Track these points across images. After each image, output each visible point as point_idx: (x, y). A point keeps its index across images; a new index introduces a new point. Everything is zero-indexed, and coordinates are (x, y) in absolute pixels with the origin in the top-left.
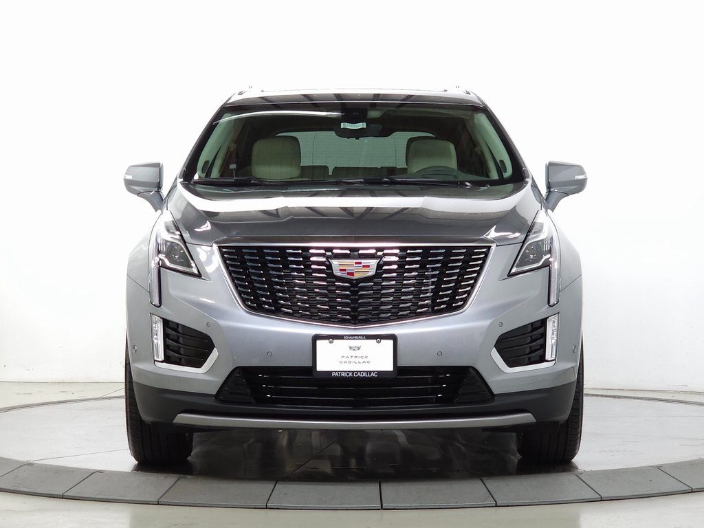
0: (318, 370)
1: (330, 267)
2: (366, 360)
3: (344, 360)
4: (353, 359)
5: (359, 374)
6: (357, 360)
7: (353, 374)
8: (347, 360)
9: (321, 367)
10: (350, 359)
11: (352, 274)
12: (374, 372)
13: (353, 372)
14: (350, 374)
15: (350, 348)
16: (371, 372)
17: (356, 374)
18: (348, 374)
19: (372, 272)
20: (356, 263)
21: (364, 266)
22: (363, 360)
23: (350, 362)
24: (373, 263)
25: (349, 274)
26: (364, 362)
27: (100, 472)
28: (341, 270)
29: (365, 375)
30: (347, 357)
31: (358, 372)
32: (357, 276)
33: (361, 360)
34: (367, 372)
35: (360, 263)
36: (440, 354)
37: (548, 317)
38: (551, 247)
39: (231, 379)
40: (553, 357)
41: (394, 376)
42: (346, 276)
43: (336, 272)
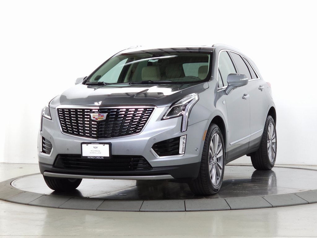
1: (90, 116)
2: (99, 152)
3: (92, 152)
4: (95, 152)
5: (97, 158)
6: (96, 152)
8: (93, 152)
9: (84, 155)
11: (97, 119)
14: (94, 157)
15: (94, 147)
16: (101, 157)
19: (104, 118)
23: (94, 153)
24: (105, 115)
25: (96, 119)
28: (93, 117)
29: (99, 158)
30: (93, 151)
32: (99, 120)
33: (98, 152)
35: (100, 115)
36: (128, 150)
37: (181, 136)
38: (185, 108)
39: (58, 159)
40: (184, 153)
41: (110, 158)
42: (95, 120)
43: (92, 118)
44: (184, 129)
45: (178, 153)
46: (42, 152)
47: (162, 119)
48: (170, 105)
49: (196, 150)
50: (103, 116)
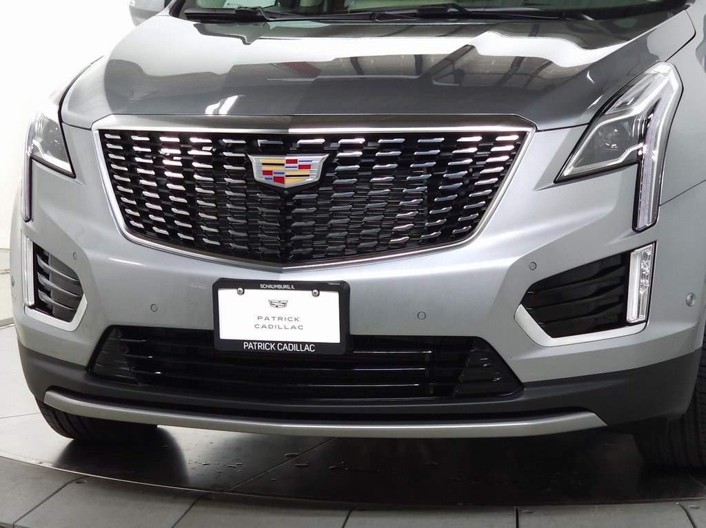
0: (221, 338)
2: (296, 324)
3: (261, 322)
4: (276, 322)
5: (285, 347)
6: (282, 324)
7: (276, 346)
8: (267, 323)
9: (226, 333)
10: (271, 322)
11: (281, 180)
12: (309, 344)
13: (277, 342)
14: (272, 346)
15: (271, 303)
16: (304, 344)
17: (281, 347)
18: (268, 346)
19: (313, 176)
20: (288, 162)
21: (301, 167)
22: (292, 324)
23: (271, 327)
24: (317, 160)
25: (276, 179)
26: (293, 327)
28: (265, 173)
29: (295, 348)
30: (267, 318)
31: (283, 343)
32: (289, 183)
33: (289, 325)
34: (298, 343)
35: (295, 161)
36: (421, 316)
37: (633, 250)
38: (646, 129)
39: (107, 344)
40: (643, 317)
41: (342, 351)
42: (271, 182)
43: (258, 176)
44: (643, 221)
45: (621, 322)
46: (31, 307)
47: (560, 180)
48: (586, 117)
49: (689, 304)
50: (308, 167)
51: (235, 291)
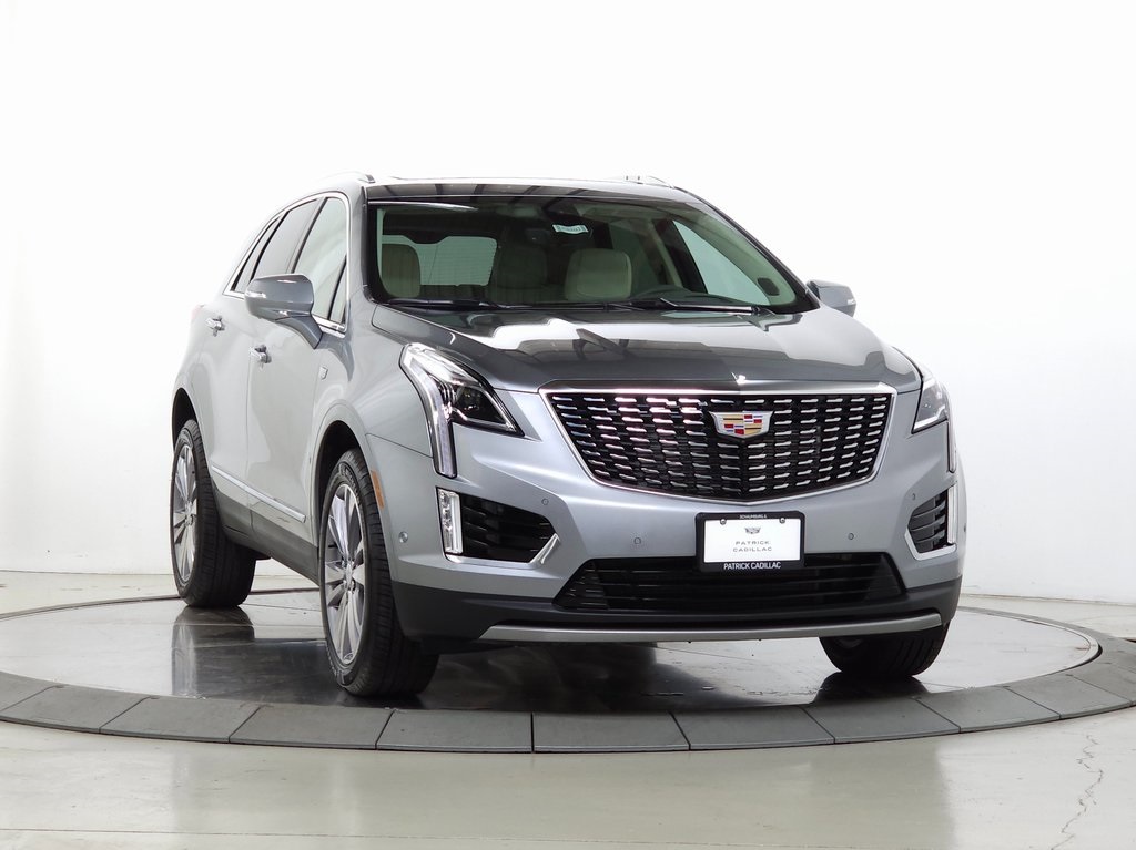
0: (706, 561)
1: (710, 422)
2: (766, 546)
3: (739, 547)
4: (751, 546)
5: (757, 566)
6: (755, 547)
7: (750, 566)
8: (743, 547)
9: (711, 556)
10: (747, 546)
11: (741, 432)
12: (776, 562)
13: (751, 562)
14: (747, 565)
15: (747, 531)
16: (772, 562)
17: (753, 566)
18: (743, 566)
19: (765, 428)
20: (746, 417)
21: (756, 421)
22: (763, 546)
23: (747, 550)
24: (766, 416)
25: (737, 431)
26: (764, 549)
27: (153, 698)
28: (726, 426)
29: (765, 566)
30: (743, 543)
31: (755, 563)
32: (748, 434)
33: (761, 547)
34: (768, 562)
35: (751, 417)
36: (851, 536)
41: (801, 567)
42: (734, 434)
43: (722, 430)
50: (760, 421)
51: (718, 522)
